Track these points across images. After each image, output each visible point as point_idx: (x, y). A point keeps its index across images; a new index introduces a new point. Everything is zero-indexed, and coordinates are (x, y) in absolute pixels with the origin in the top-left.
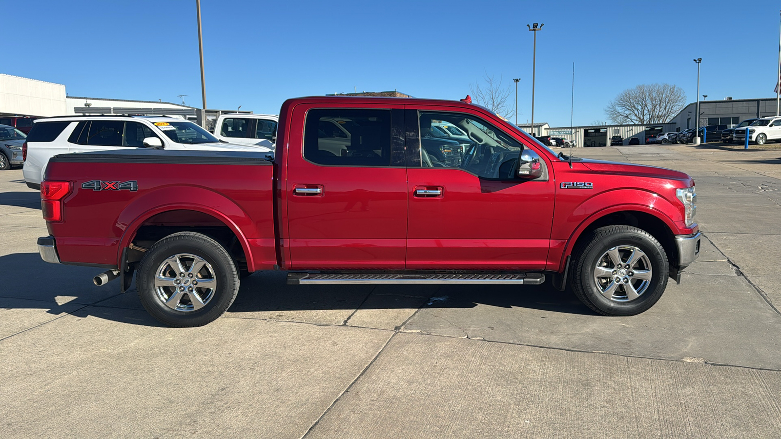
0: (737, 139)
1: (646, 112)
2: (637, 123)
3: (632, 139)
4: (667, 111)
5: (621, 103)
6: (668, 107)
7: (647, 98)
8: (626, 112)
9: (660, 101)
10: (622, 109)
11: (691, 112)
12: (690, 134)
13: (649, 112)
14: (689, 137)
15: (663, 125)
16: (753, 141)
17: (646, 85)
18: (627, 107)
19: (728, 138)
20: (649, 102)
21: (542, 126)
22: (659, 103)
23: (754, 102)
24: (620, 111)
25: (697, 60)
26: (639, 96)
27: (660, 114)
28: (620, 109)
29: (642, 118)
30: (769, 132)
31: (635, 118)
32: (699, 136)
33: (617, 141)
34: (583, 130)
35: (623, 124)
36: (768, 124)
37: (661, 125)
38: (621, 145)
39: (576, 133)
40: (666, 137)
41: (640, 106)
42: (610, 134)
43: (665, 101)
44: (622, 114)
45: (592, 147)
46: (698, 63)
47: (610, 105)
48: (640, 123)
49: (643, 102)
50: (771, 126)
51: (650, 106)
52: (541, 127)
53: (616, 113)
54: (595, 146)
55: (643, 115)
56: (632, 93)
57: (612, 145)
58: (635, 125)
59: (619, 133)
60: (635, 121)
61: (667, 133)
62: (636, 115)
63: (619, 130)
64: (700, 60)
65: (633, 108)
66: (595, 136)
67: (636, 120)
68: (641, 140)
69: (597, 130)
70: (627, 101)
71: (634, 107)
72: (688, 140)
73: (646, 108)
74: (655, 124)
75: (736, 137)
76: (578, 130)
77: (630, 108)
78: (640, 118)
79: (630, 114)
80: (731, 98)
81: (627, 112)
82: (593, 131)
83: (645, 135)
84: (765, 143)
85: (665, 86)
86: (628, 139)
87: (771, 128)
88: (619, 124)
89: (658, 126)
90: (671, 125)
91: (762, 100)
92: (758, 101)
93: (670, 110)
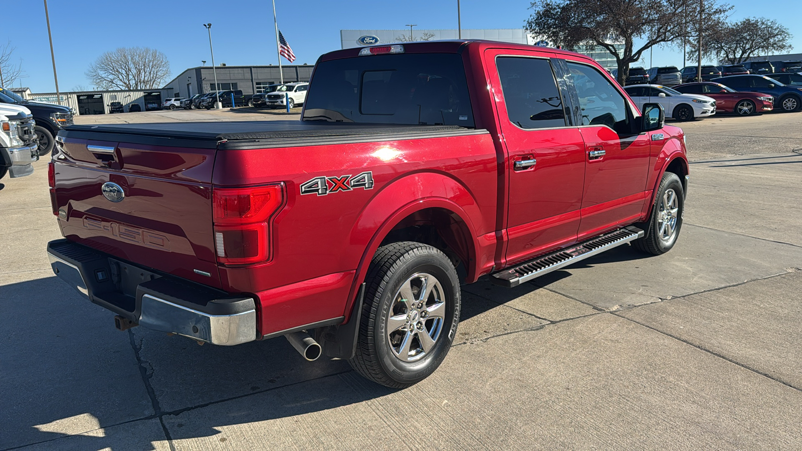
0: (270, 104)
1: (131, 77)
2: (123, 88)
3: (132, 105)
4: (152, 76)
5: (103, 67)
6: (152, 73)
7: (130, 62)
8: (109, 77)
9: (144, 65)
10: (105, 73)
11: (190, 78)
12: (211, 99)
13: (134, 77)
14: (209, 102)
15: (160, 91)
16: (284, 106)
17: (126, 48)
18: (111, 71)
19: (259, 102)
20: (132, 66)
21: (25, 91)
22: (143, 67)
23: (247, 69)
24: (103, 76)
25: (207, 25)
26: (121, 59)
27: (146, 78)
28: (102, 73)
29: (128, 83)
30: (295, 96)
31: (121, 83)
32: (220, 101)
33: (117, 108)
34: (75, 96)
35: (110, 90)
36: (293, 89)
37: (157, 91)
38: (122, 112)
39: (68, 98)
40: (173, 103)
41: (124, 71)
42: (107, 100)
43: (149, 66)
44: (106, 79)
45: (86, 114)
46: (209, 28)
47: (91, 69)
48: (127, 89)
49: (127, 67)
50: (296, 91)
51: (134, 71)
52: (24, 93)
53: (99, 77)
54: (89, 114)
55: (129, 81)
56: (113, 56)
57: (112, 112)
58: (122, 91)
59: (116, 99)
60: (121, 87)
61: (174, 99)
62: (121, 80)
63: (116, 96)
64: (210, 25)
65: (117, 73)
66: (88, 103)
67: (123, 86)
68: (142, 106)
69: (90, 96)
70: (107, 64)
71: (118, 71)
72: (209, 105)
73: (131, 73)
74: (151, 89)
75: (269, 102)
76: (69, 96)
77: (113, 73)
78: (125, 83)
79: (114, 79)
80: (224, 65)
81: (111, 77)
82: (85, 97)
83: (144, 101)
84: (294, 107)
85: (147, 51)
86: (128, 105)
87: (296, 93)
88: (104, 90)
89: (155, 91)
90: (169, 90)
91: (254, 67)
92: (250, 68)
93: (155, 76)
